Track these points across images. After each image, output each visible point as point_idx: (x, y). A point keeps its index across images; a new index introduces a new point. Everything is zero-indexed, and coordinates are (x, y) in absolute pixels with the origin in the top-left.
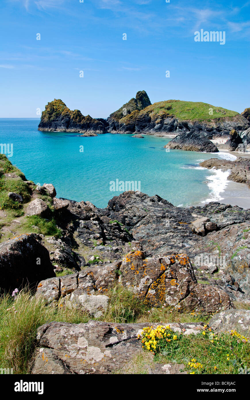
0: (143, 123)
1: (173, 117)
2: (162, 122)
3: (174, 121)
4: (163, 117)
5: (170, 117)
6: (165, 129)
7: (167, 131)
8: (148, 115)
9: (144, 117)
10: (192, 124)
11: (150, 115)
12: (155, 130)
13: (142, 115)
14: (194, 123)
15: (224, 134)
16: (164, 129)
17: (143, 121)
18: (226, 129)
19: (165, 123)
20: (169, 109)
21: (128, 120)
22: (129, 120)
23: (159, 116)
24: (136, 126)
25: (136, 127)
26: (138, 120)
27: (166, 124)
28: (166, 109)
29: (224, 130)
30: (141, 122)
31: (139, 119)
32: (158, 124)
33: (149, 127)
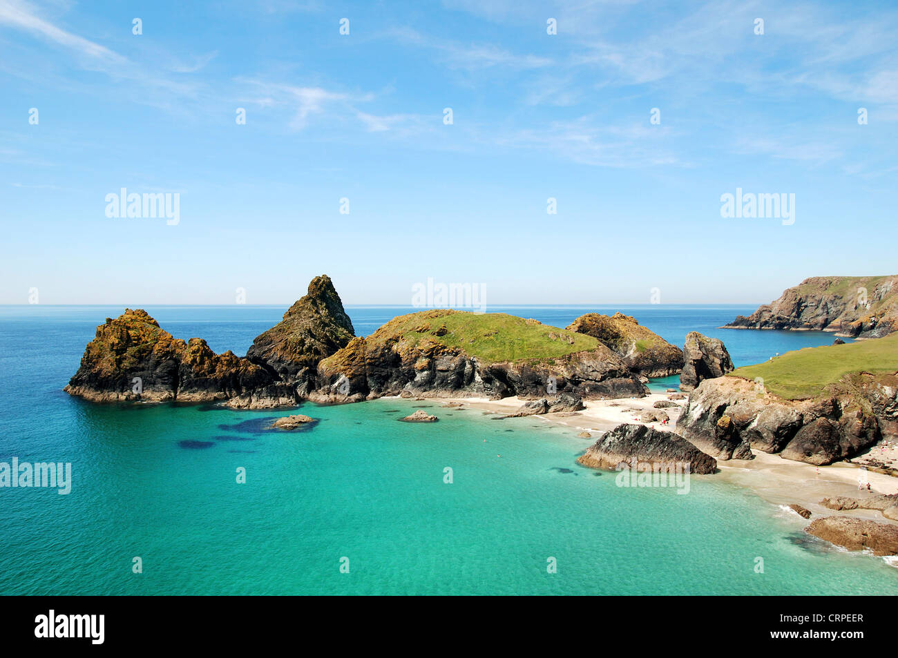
0: (383, 369)
1: (457, 354)
2: (431, 367)
3: (463, 364)
4: (432, 354)
5: (448, 353)
6: (444, 384)
7: (451, 387)
8: (390, 349)
9: (382, 355)
10: (517, 372)
11: (395, 348)
12: (420, 386)
13: (376, 351)
14: (522, 370)
15: (590, 391)
16: (442, 382)
17: (380, 363)
18: (588, 379)
19: (440, 368)
20: (442, 333)
21: (346, 362)
22: (348, 364)
23: (422, 350)
24: (368, 379)
25: (370, 382)
26: (369, 364)
27: (442, 371)
28: (434, 334)
29: (586, 380)
30: (377, 366)
31: (371, 359)
32: (422, 370)
33: (398, 377)
